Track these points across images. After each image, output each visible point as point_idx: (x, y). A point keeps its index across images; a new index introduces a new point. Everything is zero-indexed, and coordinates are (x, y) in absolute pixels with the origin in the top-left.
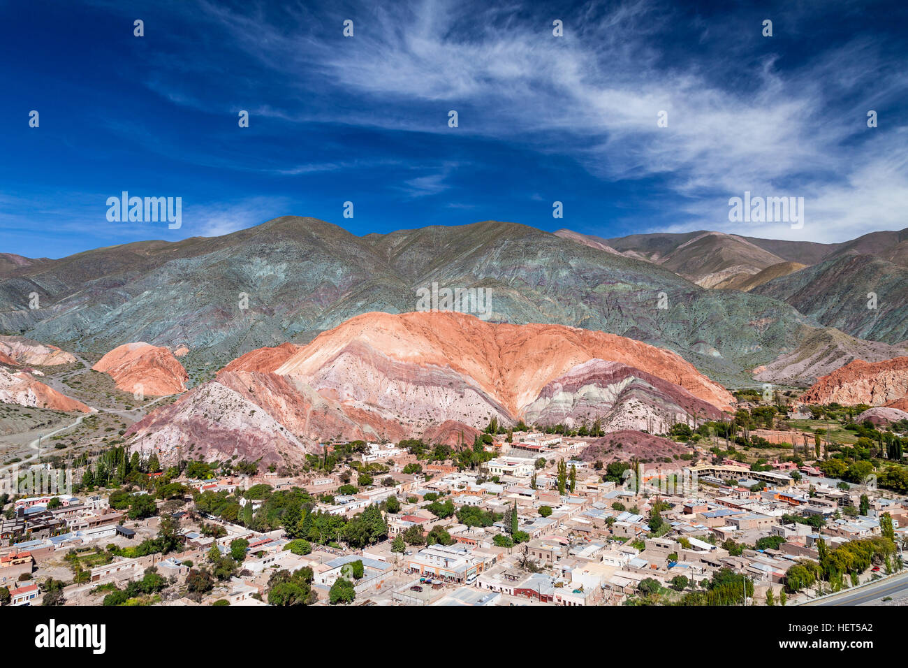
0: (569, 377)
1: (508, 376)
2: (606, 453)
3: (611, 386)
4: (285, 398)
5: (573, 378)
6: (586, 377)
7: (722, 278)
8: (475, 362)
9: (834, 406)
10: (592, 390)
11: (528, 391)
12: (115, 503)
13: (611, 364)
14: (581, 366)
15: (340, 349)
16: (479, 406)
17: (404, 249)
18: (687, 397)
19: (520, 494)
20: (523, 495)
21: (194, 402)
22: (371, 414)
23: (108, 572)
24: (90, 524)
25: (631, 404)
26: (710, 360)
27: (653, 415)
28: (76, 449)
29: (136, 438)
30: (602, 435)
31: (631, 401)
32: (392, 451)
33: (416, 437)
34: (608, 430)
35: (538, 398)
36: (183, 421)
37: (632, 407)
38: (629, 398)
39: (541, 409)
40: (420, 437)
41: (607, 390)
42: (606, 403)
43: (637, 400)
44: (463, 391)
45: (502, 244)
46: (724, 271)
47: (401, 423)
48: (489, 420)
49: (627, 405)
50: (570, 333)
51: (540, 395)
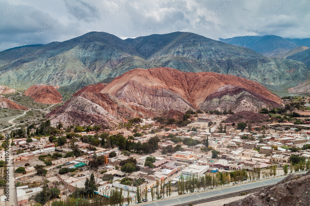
0: (218, 92)
1: (192, 93)
2: (236, 120)
3: (235, 96)
4: (106, 102)
5: (219, 93)
6: (224, 92)
8: (178, 88)
10: (227, 97)
11: (201, 98)
12: (51, 140)
13: (234, 87)
14: (222, 88)
15: (124, 84)
16: (182, 104)
17: (142, 45)
18: (265, 99)
19: (205, 135)
21: (72, 104)
22: (141, 107)
23: (58, 163)
24: (44, 147)
25: (244, 102)
27: (253, 106)
28: (28, 123)
29: (51, 118)
30: (233, 113)
31: (244, 101)
32: (150, 121)
33: (159, 116)
34: (235, 112)
35: (205, 101)
36: (69, 111)
38: (243, 99)
39: (206, 105)
40: (161, 116)
41: (233, 97)
42: (233, 102)
43: (246, 100)
44: (175, 98)
45: (183, 41)
47: (153, 111)
48: (187, 109)
49: (242, 102)
50: (216, 75)
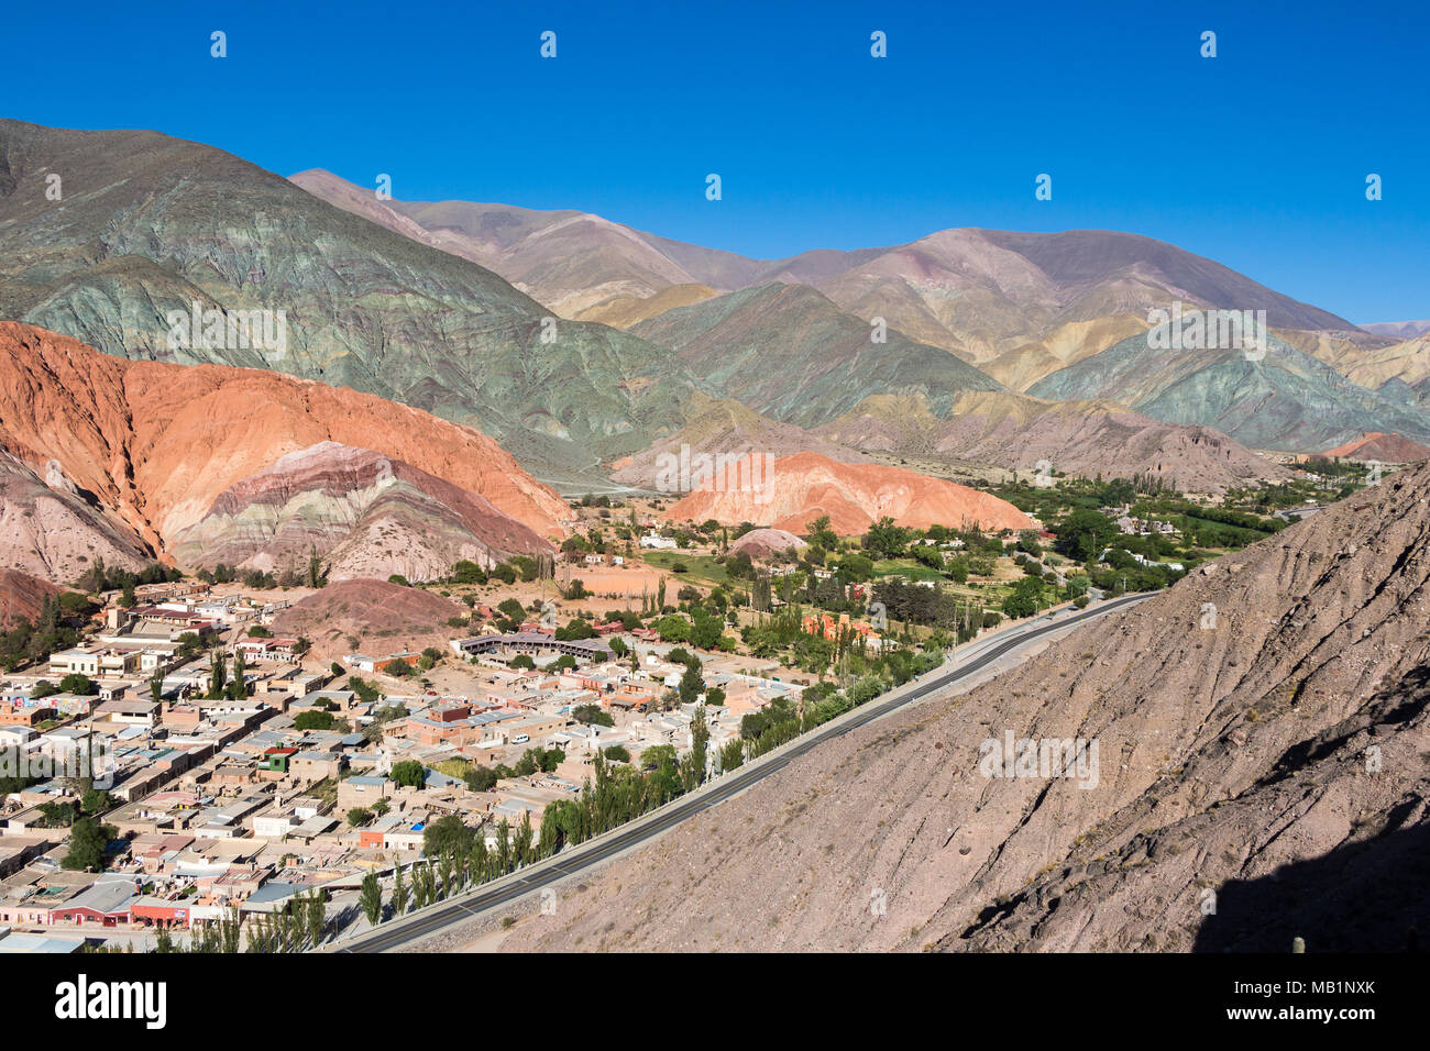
0: (274, 476)
3: (353, 495)
5: (281, 477)
6: (307, 476)
7: (597, 299)
9: (712, 525)
10: (315, 499)
11: (190, 499)
13: (359, 453)
14: (301, 454)
16: (69, 534)
18: (487, 513)
19: (124, 714)
20: (131, 714)
25: (382, 529)
26: (550, 443)
27: (421, 548)
31: (383, 523)
34: (335, 577)
35: (208, 516)
37: (383, 534)
38: (380, 516)
39: (211, 537)
41: (344, 501)
42: (339, 524)
43: (393, 521)
44: (31, 502)
45: (172, 187)
46: (598, 288)
48: (90, 562)
49: (374, 529)
51: (215, 510)
